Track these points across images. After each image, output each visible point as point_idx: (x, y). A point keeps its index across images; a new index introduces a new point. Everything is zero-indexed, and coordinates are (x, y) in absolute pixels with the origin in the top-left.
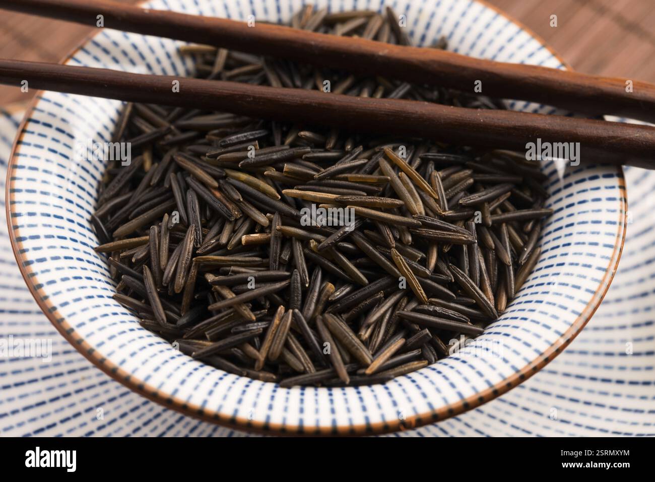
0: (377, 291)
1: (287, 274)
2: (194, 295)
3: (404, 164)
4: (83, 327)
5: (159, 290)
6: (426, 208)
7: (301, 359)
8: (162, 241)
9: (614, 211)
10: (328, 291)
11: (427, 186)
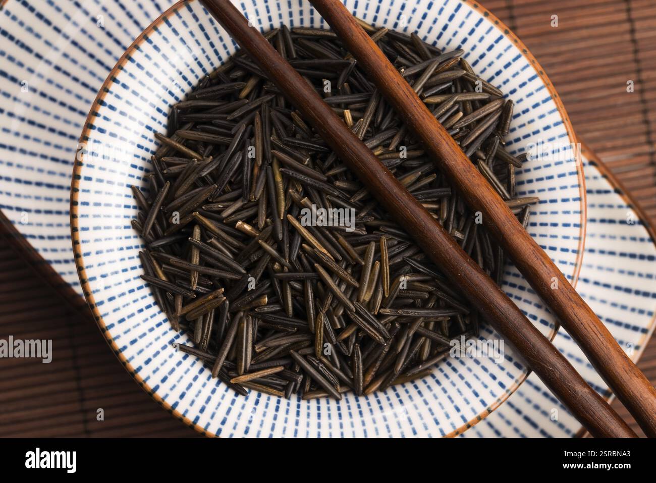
0: (293, 326)
1: (244, 272)
2: (182, 228)
3: (385, 258)
4: (85, 207)
5: (162, 208)
6: (373, 298)
7: (205, 331)
8: (191, 176)
9: (494, 395)
10: (260, 302)
11: (387, 284)
